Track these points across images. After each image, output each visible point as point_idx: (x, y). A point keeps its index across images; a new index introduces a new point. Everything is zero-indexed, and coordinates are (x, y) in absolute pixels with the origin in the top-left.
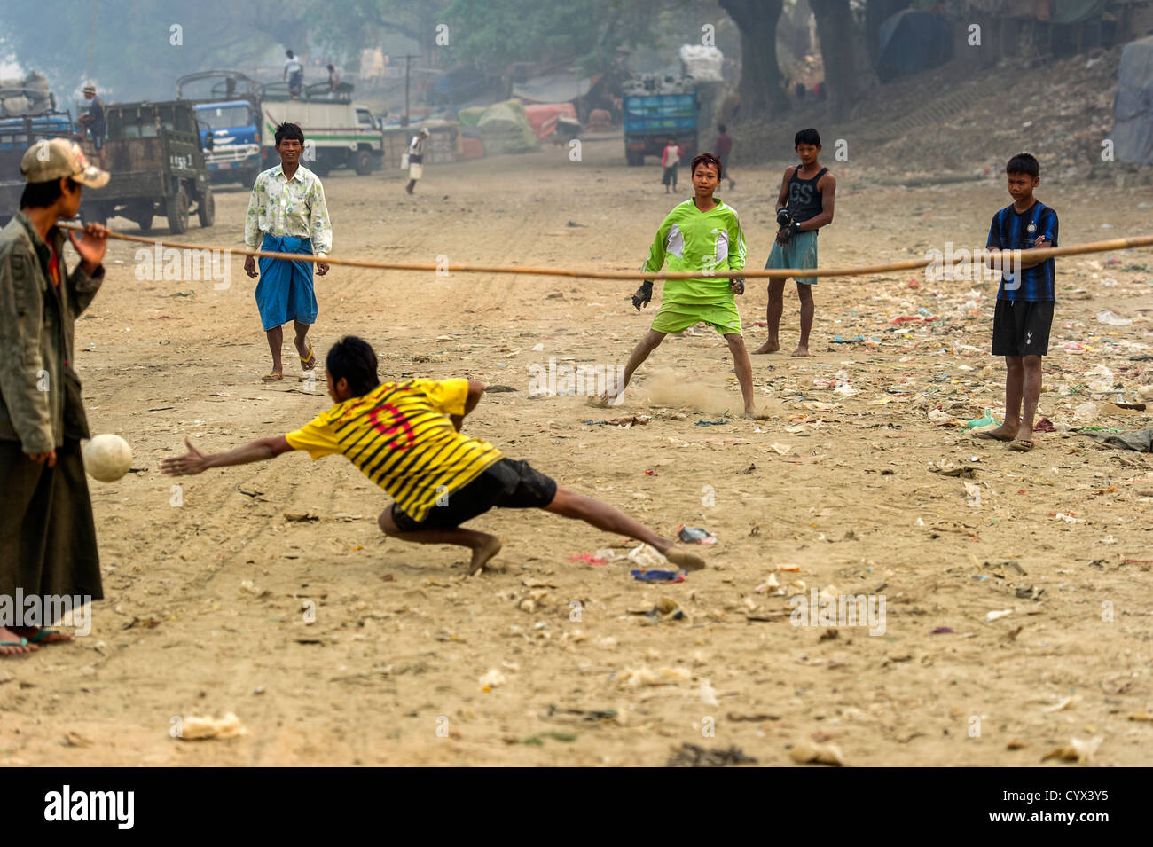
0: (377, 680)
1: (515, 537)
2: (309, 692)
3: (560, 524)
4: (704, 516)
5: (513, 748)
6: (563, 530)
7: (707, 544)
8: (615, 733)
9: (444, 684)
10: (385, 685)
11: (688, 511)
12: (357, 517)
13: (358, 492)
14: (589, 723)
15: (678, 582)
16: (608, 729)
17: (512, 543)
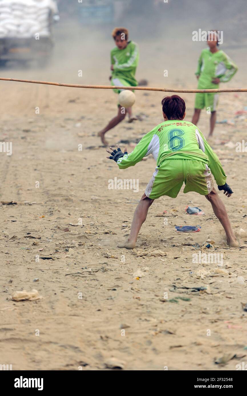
0: (86, 274)
1: (111, 212)
2: (58, 280)
3: (127, 206)
4: (192, 202)
5: (165, 303)
6: (130, 208)
7: (201, 215)
8: (207, 297)
9: (119, 277)
10: (92, 277)
11: (184, 200)
12: (34, 203)
13: (28, 192)
14: (194, 293)
15: (197, 231)
16: (203, 296)
17: (110, 215)
